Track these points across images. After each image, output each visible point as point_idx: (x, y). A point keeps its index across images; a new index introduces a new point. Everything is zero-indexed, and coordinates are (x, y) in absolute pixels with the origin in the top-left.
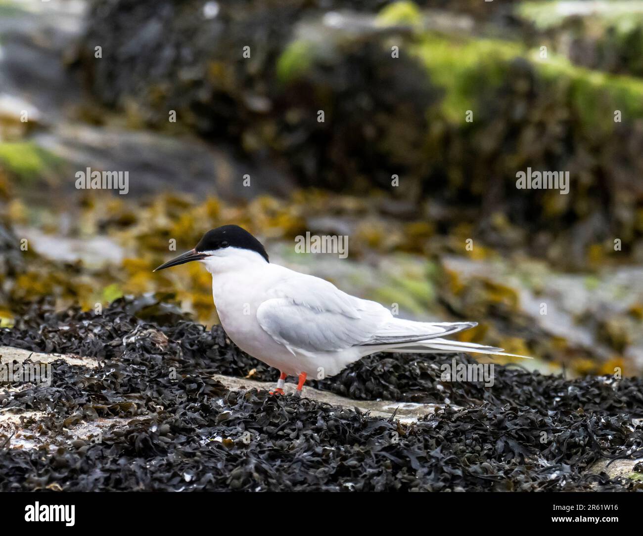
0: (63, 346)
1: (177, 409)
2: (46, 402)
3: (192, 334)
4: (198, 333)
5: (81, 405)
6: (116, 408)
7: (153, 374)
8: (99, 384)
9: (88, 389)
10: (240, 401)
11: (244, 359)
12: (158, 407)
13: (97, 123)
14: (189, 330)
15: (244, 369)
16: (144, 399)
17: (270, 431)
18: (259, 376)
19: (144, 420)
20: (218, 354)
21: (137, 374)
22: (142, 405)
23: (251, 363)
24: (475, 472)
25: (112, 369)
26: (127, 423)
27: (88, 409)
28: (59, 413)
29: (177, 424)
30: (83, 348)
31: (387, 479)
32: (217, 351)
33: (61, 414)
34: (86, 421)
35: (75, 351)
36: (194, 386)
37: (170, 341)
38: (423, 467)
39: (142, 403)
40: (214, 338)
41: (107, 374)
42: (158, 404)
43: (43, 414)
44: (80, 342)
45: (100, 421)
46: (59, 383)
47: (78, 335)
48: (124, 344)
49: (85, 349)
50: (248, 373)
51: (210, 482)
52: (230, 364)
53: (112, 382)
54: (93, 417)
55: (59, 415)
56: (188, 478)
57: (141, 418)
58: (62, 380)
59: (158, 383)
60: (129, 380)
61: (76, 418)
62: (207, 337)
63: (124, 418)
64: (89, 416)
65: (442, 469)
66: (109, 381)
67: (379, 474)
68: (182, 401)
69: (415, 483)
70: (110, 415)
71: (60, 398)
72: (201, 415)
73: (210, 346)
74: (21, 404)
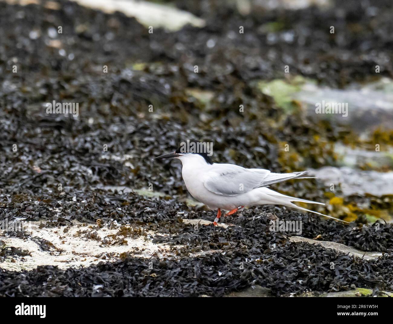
2: (187, 241)
5: (204, 243)
6: (221, 245)
9: (213, 236)
11: (317, 230)
12: (244, 246)
15: (315, 235)
17: (289, 258)
18: (322, 238)
22: (234, 245)
24: (367, 279)
25: (230, 228)
27: (207, 245)
31: (319, 279)
33: (193, 247)
34: (203, 250)
38: (341, 274)
43: (183, 246)
48: (254, 219)
51: (230, 276)
52: (309, 232)
56: (220, 274)
59: (254, 236)
60: (238, 234)
61: (199, 249)
64: (206, 248)
65: (348, 275)
66: (227, 234)
67: (316, 277)
69: (333, 282)
71: (195, 239)
74: (175, 241)
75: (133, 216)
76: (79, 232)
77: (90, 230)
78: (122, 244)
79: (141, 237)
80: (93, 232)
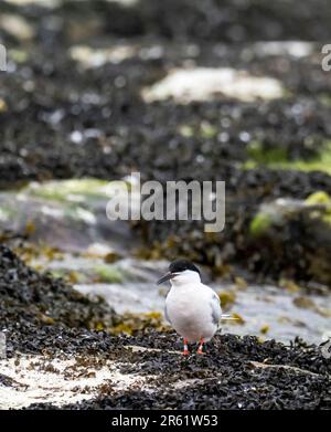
0: (163, 345)
1: (229, 375)
2: (158, 370)
3: (233, 340)
4: (236, 339)
5: (178, 372)
6: (197, 374)
7: (215, 358)
8: (187, 362)
9: (180, 364)
10: (263, 371)
14: (232, 337)
16: (212, 369)
18: (269, 362)
19: (213, 380)
21: (206, 358)
23: (265, 355)
25: (194, 354)
26: (203, 381)
27: (182, 373)
29: (231, 381)
32: (247, 349)
34: (181, 380)
35: (170, 348)
36: (237, 364)
37: (223, 343)
39: (211, 371)
40: (245, 342)
42: (218, 372)
43: (158, 376)
44: (173, 344)
45: (189, 380)
46: (165, 361)
47: (171, 340)
49: (176, 346)
50: (264, 361)
51: (252, 407)
52: (254, 356)
54: (185, 378)
55: (166, 377)
56: (240, 406)
57: (211, 379)
59: (218, 362)
60: (203, 360)
61: (176, 378)
62: (241, 342)
63: (201, 379)
64: (182, 377)
66: (192, 361)
68: (232, 371)
70: (193, 377)
71: (166, 368)
72: (243, 378)
74: (146, 371)
75: (76, 345)
76: (32, 364)
77: (41, 362)
78: (88, 376)
79: (105, 368)
80: (47, 364)
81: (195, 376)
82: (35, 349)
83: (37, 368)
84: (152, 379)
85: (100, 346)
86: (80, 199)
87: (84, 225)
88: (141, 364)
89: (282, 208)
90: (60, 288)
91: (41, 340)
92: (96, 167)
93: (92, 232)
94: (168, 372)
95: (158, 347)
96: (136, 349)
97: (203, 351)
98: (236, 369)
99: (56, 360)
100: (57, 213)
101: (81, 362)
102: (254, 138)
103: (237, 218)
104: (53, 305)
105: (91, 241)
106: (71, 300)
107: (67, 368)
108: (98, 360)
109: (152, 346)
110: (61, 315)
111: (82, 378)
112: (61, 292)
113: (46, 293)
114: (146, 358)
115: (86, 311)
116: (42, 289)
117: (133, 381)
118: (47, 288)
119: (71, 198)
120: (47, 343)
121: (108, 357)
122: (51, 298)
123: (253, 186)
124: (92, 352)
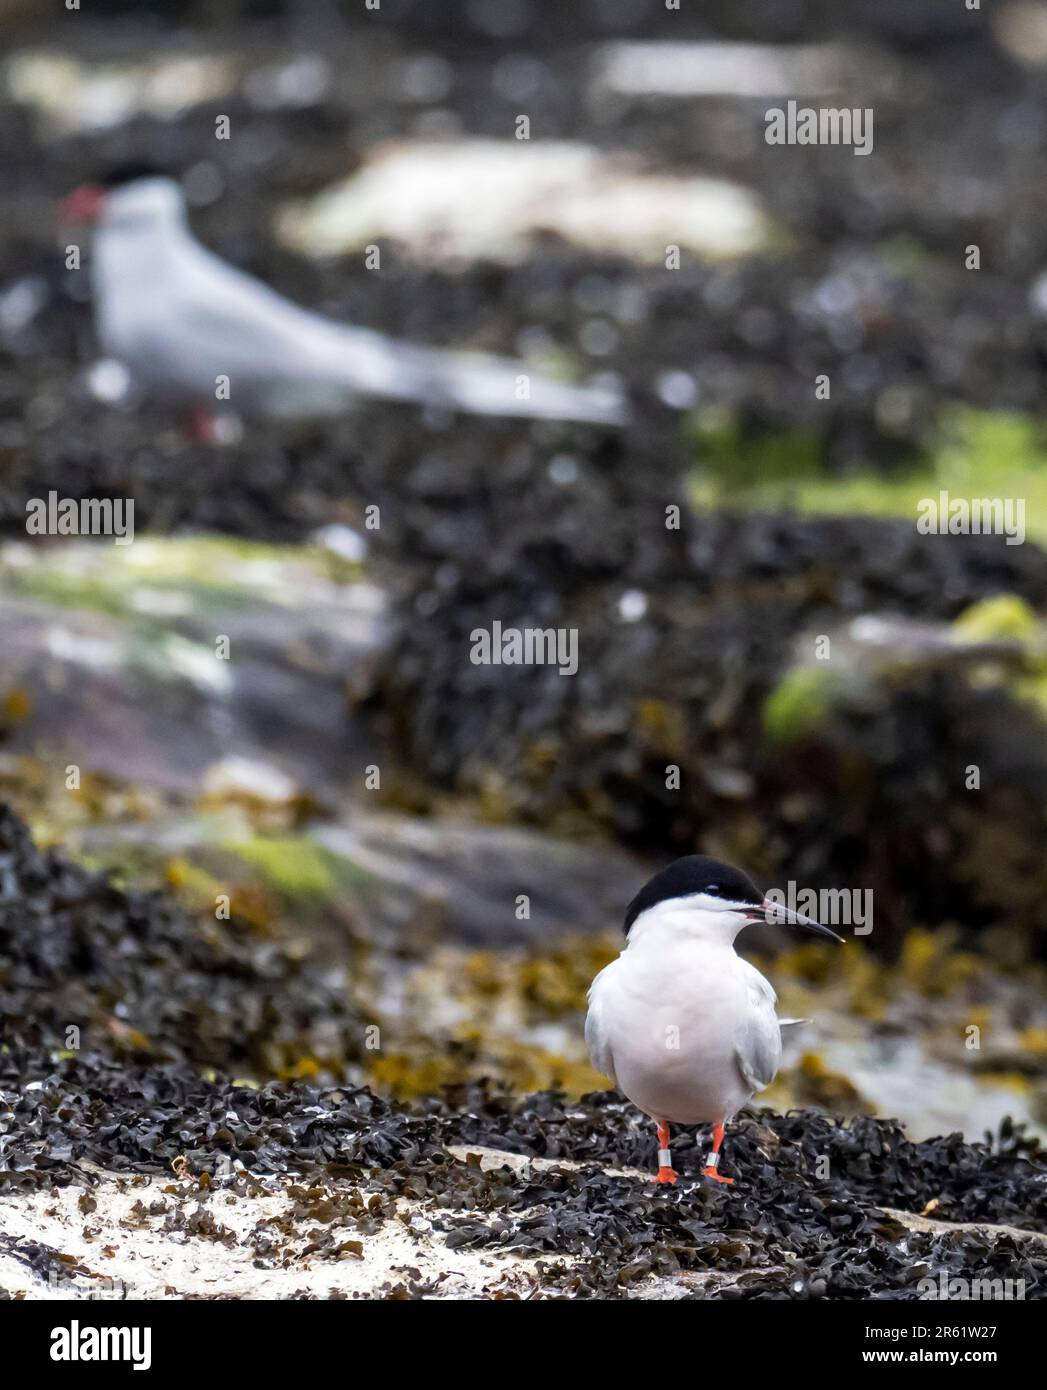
0: (578, 1147)
1: (824, 1258)
2: (579, 1237)
3: (817, 1133)
4: (829, 1131)
5: (646, 1245)
6: (712, 1253)
7: (766, 1196)
8: (672, 1210)
9: (652, 1218)
10: (937, 1248)
11: (916, 1182)
12: (787, 1253)
13: (421, 812)
14: (812, 1124)
15: (916, 1200)
16: (761, 1238)
18: (946, 1213)
19: (769, 1275)
20: (868, 1169)
21: (737, 1196)
22: (758, 1248)
23: (928, 1187)
25: (694, 1184)
26: (734, 1280)
27: (660, 1251)
28: (606, 1258)
29: (836, 1282)
30: (621, 1150)
32: (867, 1164)
33: (610, 1261)
34: (658, 1274)
35: (603, 1157)
36: (846, 1220)
37: (785, 1143)
39: (759, 1244)
40: (861, 1140)
41: (686, 1192)
42: (785, 1249)
43: (576, 1259)
44: (610, 1141)
45: (684, 1275)
46: (597, 1206)
47: (605, 1128)
48: (700, 1144)
49: (625, 1151)
50: (924, 1207)
52: (891, 1189)
53: (695, 1207)
54: (671, 1268)
55: (606, 1261)
57: (763, 1272)
58: (602, 1200)
59: (778, 1213)
60: (726, 1205)
61: (640, 1268)
62: (847, 1139)
63: (728, 1272)
64: (662, 1264)
66: (690, 1206)
68: (829, 1246)
70: (699, 1265)
71: (605, 1231)
72: (871, 1270)
73: (855, 1155)
74: (534, 1240)
75: (285, 1141)
76: (138, 1208)
77: (172, 1201)
78: (336, 1254)
79: (392, 1227)
80: (191, 1208)
81: (706, 1259)
82: (144, 1156)
83: (158, 1222)
84: (558, 1271)
85: (370, 1150)
86: (176, 605)
87: (191, 698)
88: (518, 1217)
89: (875, 651)
90: (156, 926)
91: (168, 1125)
92: (218, 492)
93: (221, 721)
94: (612, 1243)
95: (562, 1155)
96: (493, 1159)
97: (723, 1169)
98: (846, 1237)
99: (221, 1194)
100: (100, 653)
101: (308, 1205)
102: (707, 395)
103: (718, 683)
104: (138, 983)
105: (214, 753)
106: (196, 965)
107: (261, 1225)
108: (367, 1198)
109: (539, 1148)
110: (167, 1020)
111: (315, 1262)
112: (163, 938)
113: (113, 940)
114: (532, 1195)
115: (252, 1005)
116: (100, 928)
117: (495, 1274)
118: (115, 922)
119: (147, 602)
120: (187, 1135)
121: (400, 1189)
122: (128, 958)
123: (765, 572)
124: (344, 1167)
